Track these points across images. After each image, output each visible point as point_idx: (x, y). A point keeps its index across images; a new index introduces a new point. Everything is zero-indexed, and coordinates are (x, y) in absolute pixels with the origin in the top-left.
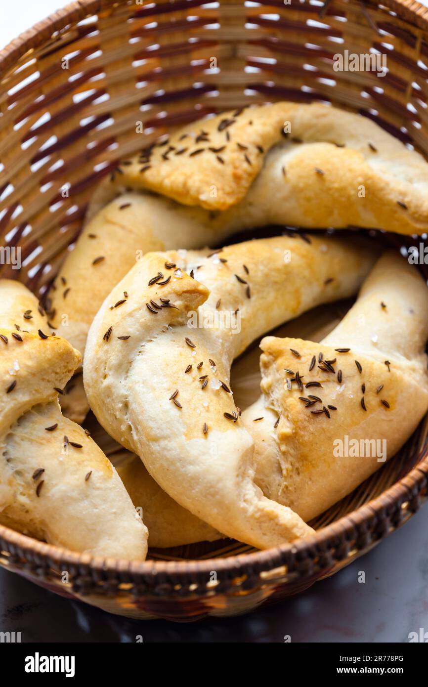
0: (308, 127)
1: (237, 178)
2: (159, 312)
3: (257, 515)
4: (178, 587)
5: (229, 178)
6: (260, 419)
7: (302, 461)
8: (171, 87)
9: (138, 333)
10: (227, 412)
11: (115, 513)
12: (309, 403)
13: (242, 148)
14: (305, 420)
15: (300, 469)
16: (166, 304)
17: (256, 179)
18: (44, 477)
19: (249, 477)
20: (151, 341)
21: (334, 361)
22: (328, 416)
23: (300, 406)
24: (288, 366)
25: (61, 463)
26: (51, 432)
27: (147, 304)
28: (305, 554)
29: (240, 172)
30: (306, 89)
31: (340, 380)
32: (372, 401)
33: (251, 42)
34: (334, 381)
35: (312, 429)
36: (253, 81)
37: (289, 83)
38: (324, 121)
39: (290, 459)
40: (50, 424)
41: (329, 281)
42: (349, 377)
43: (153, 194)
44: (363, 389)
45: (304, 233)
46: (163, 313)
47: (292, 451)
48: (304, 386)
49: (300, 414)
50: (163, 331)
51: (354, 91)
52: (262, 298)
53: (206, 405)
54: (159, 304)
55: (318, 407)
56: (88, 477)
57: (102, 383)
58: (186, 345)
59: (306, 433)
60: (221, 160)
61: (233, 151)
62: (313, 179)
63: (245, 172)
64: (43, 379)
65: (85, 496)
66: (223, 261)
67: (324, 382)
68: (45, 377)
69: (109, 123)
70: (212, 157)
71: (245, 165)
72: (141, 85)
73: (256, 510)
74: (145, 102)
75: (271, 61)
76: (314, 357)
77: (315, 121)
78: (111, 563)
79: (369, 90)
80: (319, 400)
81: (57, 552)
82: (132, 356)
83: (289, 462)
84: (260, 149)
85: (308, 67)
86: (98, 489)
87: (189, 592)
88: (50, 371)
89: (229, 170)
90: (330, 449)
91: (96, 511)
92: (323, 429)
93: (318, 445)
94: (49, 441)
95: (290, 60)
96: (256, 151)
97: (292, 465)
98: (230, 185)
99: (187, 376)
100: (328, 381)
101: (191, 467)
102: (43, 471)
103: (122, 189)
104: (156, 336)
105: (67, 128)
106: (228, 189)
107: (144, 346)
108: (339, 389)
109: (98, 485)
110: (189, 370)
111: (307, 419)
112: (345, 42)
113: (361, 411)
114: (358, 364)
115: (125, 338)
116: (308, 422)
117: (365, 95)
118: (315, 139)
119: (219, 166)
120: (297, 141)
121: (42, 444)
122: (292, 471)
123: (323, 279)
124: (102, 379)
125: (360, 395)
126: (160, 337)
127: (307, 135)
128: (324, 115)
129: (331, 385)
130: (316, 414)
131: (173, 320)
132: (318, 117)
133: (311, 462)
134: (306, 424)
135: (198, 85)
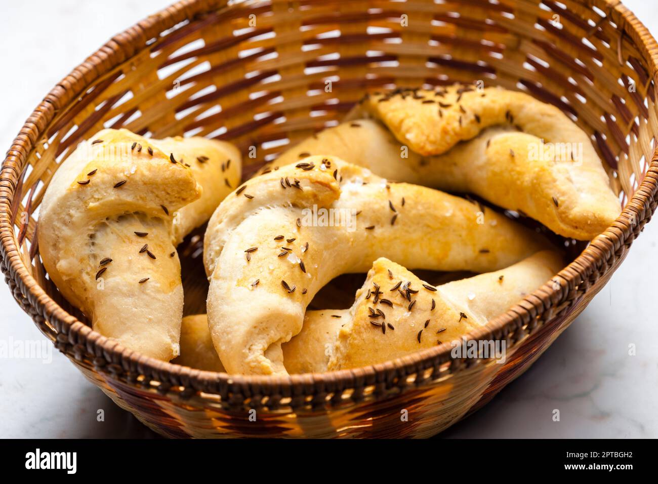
1: (445, 132)
2: (288, 188)
3: (253, 364)
5: (438, 130)
7: (346, 360)
8: (459, 56)
9: (262, 197)
10: (285, 281)
11: (150, 319)
12: (373, 316)
13: (462, 110)
14: (363, 327)
15: (342, 366)
16: (297, 185)
18: (109, 268)
19: (268, 335)
20: (270, 208)
21: (415, 292)
22: (384, 332)
23: (367, 313)
24: (378, 282)
25: (129, 262)
26: (138, 237)
27: (282, 179)
29: (449, 128)
30: (563, 99)
31: (410, 308)
32: (429, 337)
33: (536, 42)
34: (406, 308)
35: (364, 337)
36: (526, 77)
37: (553, 90)
38: (546, 120)
39: (339, 355)
40: (142, 230)
41: (484, 251)
42: (422, 310)
43: (383, 125)
44: (427, 324)
45: (483, 203)
46: (291, 191)
47: (342, 349)
48: (379, 300)
49: (363, 319)
50: (284, 206)
51: (596, 112)
52: (406, 231)
53: (271, 268)
54: (292, 182)
55: (380, 321)
56: (143, 282)
58: (295, 223)
59: (358, 338)
60: (441, 114)
61: (455, 111)
62: (506, 157)
63: (454, 130)
64: (152, 192)
65: (131, 294)
66: (388, 187)
67: (397, 304)
68: (154, 190)
69: (394, 64)
70: (435, 108)
71: (456, 125)
72: (433, 43)
74: (432, 59)
75: (547, 65)
76: (401, 282)
77: (538, 116)
79: (608, 116)
80: (384, 317)
82: (247, 214)
83: (336, 357)
84: (478, 119)
85: (571, 80)
86: (147, 294)
88: (161, 187)
89: (442, 123)
90: (373, 359)
91: (134, 310)
92: (374, 341)
93: (363, 352)
94: (131, 242)
95: (559, 68)
96: (472, 118)
97: (337, 360)
98: (436, 135)
99: (274, 242)
100: (401, 305)
102: (111, 260)
103: (366, 114)
104: (275, 206)
106: (432, 138)
107: (261, 209)
108: (407, 314)
109: (148, 291)
110: (280, 238)
111: (365, 326)
112: (603, 66)
113: (416, 342)
114: (433, 303)
115: (251, 198)
116: (365, 329)
117: (603, 119)
118: (533, 133)
119: (437, 117)
120: (519, 128)
121: (124, 241)
122: (336, 365)
123: (480, 247)
125: (421, 328)
126: (278, 208)
129: (401, 309)
130: (375, 326)
131: (297, 201)
133: (352, 363)
134: (363, 330)
135: (481, 63)
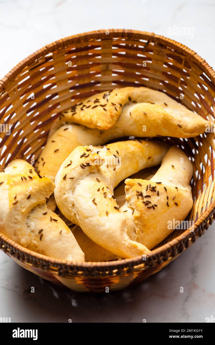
0: (140, 96)
1: (112, 116)
2: (86, 168)
3: (130, 246)
4: (101, 273)
5: (109, 117)
6: (126, 211)
7: (144, 227)
8: (82, 82)
9: (77, 176)
10: (115, 206)
11: (72, 247)
12: (147, 203)
13: (113, 104)
14: (145, 210)
15: (143, 230)
16: (88, 165)
17: (119, 117)
18: (43, 233)
19: (125, 231)
20: (82, 179)
21: (156, 187)
22: (154, 209)
23: (143, 205)
24: (137, 190)
25: (50, 227)
26: (45, 215)
27: (80, 165)
28: (152, 258)
29: (113, 114)
30: (136, 82)
31: (158, 194)
32: (171, 203)
33: (114, 64)
34: (156, 195)
35: (148, 214)
36: (115, 79)
37: (130, 80)
38: (146, 94)
39: (139, 226)
40: (44, 212)
41: (149, 158)
42: (162, 193)
43: (77, 124)
44: (168, 198)
45: (139, 139)
46: (87, 168)
47: (140, 223)
48: (144, 197)
49: (143, 208)
50: (87, 176)
51: (156, 82)
52: (124, 164)
53: (106, 203)
54: (85, 165)
55: (150, 205)
56: (61, 232)
57: (63, 196)
58: (97, 181)
59: (146, 216)
60: (105, 110)
61: (110, 106)
62: (143, 116)
63: (115, 114)
64: (41, 194)
65: (60, 240)
66: (108, 149)
67: (152, 195)
68: (42, 193)
69: (57, 97)
70: (101, 108)
71: (115, 111)
72: (70, 81)
73: (129, 244)
74: (71, 88)
75: (123, 71)
76: (148, 185)
77: (142, 94)
78: (74, 263)
79: (163, 82)
80: (150, 202)
81: (52, 259)
82: (75, 185)
83: (139, 228)
84: (121, 105)
85: (137, 73)
86: (65, 237)
87: (106, 274)
88: (44, 191)
89: (108, 113)
90: (155, 222)
91: (64, 246)
92: (152, 214)
93: (150, 221)
94: (44, 218)
95: (130, 71)
96: (119, 106)
97: (140, 229)
98: (109, 119)
99: (98, 193)
100: (153, 195)
101: (102, 227)
102: (42, 230)
103: (64, 123)
104: (85, 178)
105: (41, 99)
106: (108, 121)
107: (80, 181)
108: (158, 198)
109: (65, 236)
110: (99, 190)
111: (146, 210)
112: (153, 62)
113: (167, 207)
114: (165, 188)
115: (72, 179)
116: (146, 211)
117: (161, 84)
118: (142, 101)
119: (105, 112)
120: (135, 102)
121: (41, 220)
122: (140, 231)
123: (147, 157)
124: (63, 195)
125: (166, 200)
126: (86, 178)
127: (139, 99)
128: (145, 92)
129: (155, 196)
130: (149, 208)
131: (91, 171)
132: (143, 92)
133: (148, 227)
134: (145, 212)
135: (92, 81)
